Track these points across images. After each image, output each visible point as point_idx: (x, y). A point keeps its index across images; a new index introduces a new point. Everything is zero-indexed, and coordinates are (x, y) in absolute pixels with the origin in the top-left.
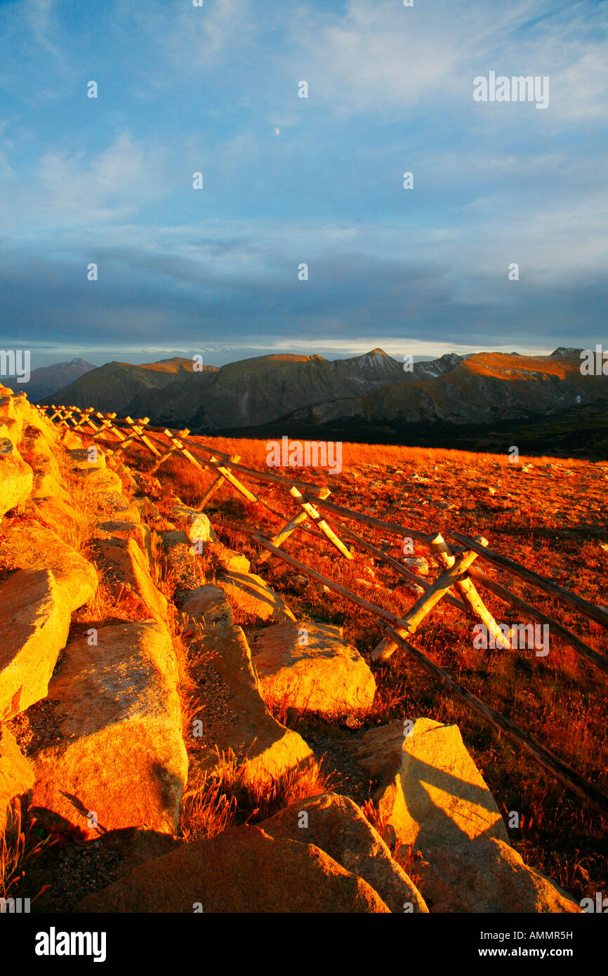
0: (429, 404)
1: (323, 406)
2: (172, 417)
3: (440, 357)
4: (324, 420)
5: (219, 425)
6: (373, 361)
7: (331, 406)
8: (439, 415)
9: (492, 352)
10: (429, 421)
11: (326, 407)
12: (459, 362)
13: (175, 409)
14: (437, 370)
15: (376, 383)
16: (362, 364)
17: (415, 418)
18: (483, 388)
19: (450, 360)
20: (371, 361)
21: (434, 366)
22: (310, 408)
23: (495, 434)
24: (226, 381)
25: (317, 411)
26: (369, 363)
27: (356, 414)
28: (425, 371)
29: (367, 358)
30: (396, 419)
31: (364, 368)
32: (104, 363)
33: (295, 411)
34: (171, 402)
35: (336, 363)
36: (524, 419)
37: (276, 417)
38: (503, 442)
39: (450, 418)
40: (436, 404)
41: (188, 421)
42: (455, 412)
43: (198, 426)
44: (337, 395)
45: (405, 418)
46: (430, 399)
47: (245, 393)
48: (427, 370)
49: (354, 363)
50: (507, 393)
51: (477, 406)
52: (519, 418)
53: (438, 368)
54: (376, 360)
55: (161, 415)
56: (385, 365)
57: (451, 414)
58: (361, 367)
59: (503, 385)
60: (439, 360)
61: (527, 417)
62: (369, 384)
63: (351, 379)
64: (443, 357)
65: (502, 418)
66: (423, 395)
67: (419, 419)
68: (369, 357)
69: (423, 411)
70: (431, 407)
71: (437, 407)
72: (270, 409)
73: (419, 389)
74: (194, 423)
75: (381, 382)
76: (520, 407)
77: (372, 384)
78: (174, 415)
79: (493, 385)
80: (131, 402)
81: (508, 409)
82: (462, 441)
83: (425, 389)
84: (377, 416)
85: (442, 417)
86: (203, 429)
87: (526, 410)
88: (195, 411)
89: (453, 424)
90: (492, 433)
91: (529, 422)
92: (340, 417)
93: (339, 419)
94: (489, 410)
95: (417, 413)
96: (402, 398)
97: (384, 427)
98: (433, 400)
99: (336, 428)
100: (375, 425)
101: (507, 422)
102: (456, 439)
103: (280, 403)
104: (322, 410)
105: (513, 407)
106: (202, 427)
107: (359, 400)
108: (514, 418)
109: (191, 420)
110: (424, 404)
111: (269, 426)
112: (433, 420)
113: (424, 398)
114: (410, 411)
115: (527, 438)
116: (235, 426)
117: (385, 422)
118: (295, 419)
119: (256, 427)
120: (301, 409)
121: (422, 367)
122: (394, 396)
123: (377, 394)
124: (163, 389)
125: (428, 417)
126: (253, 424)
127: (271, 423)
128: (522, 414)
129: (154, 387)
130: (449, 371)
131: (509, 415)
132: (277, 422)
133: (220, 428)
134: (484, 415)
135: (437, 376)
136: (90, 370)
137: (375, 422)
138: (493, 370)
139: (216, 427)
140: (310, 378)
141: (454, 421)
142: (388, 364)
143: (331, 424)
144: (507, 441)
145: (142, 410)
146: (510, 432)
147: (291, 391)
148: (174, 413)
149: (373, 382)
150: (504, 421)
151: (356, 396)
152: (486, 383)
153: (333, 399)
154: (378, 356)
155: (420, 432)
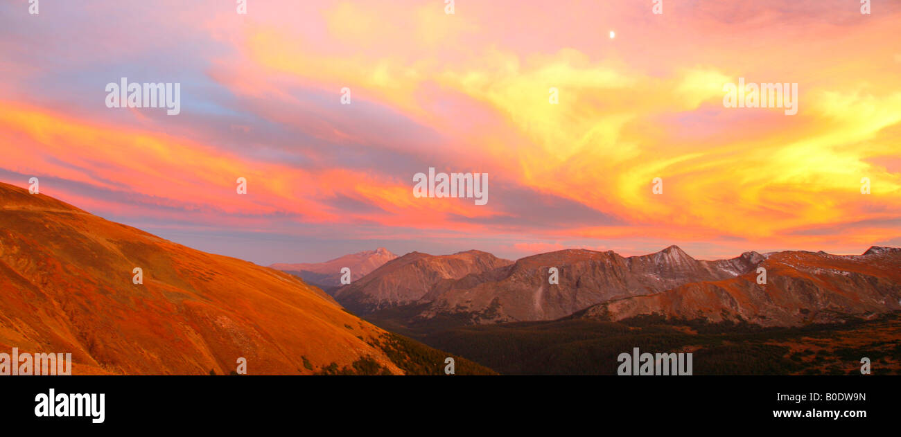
0: (731, 303)
1: (619, 303)
3: (739, 256)
4: (620, 318)
5: (513, 318)
6: (669, 258)
7: (626, 303)
8: (743, 316)
9: (797, 251)
10: (732, 323)
11: (622, 304)
12: (761, 261)
13: (470, 300)
14: (736, 268)
15: (672, 281)
16: (657, 261)
17: (715, 318)
18: (789, 289)
19: (750, 258)
20: (667, 258)
21: (733, 264)
22: (605, 304)
23: (809, 339)
24: (522, 274)
25: (612, 308)
26: (665, 260)
27: (653, 313)
28: (723, 269)
30: (696, 319)
31: (660, 264)
32: (407, 253)
33: (590, 307)
34: (467, 293)
35: (631, 259)
36: (840, 323)
37: (570, 313)
38: (821, 349)
39: (755, 320)
40: (738, 305)
41: (482, 312)
42: (760, 314)
43: (492, 318)
44: (633, 292)
45: (706, 318)
46: (732, 298)
47: (539, 286)
48: (725, 268)
50: (817, 295)
51: (786, 308)
52: (833, 322)
53: (738, 267)
54: (672, 257)
55: (457, 306)
56: (681, 262)
57: (756, 315)
58: (657, 264)
59: (812, 285)
60: (738, 258)
61: (843, 321)
62: (666, 281)
63: (646, 276)
64: (742, 255)
65: (814, 321)
66: (724, 294)
67: (721, 319)
68: (665, 254)
69: (725, 312)
70: (734, 308)
71: (740, 308)
72: (564, 304)
73: (719, 288)
74: (487, 314)
75: (678, 280)
76: (834, 310)
77: (669, 282)
78: (469, 306)
79: (801, 286)
80: (429, 290)
81: (820, 311)
82: (772, 346)
83: (726, 288)
84: (676, 314)
85: (747, 318)
86: (497, 321)
87: (842, 314)
88: (489, 302)
89: (759, 327)
90: (806, 338)
91: (847, 326)
92: (636, 315)
93: (635, 318)
94: (798, 312)
95: (718, 314)
96: (702, 297)
97: (684, 327)
98: (735, 299)
99: (632, 325)
100: (674, 325)
101: (821, 326)
102: (764, 344)
103: (574, 298)
104: (618, 306)
105: (826, 310)
106: (495, 319)
107: (656, 298)
108: (828, 322)
109: (486, 311)
110: (726, 304)
111: (563, 321)
112: (736, 321)
113: (726, 298)
114: (711, 311)
115: (847, 345)
116: (528, 320)
117: (684, 322)
118: (589, 315)
119: (548, 322)
120: (596, 305)
121: (720, 266)
122: (693, 295)
123: (674, 292)
124: (460, 280)
125: (730, 318)
126: (547, 319)
127: (565, 318)
128: (837, 317)
129: (451, 277)
130: (751, 270)
131: (822, 319)
132: (571, 317)
133: (514, 321)
134: (794, 318)
135: (737, 275)
136: (392, 258)
137: (674, 321)
138: (800, 270)
139: (510, 320)
140: (605, 274)
141: (759, 323)
142: (685, 261)
143: (626, 321)
144: (824, 349)
145: (438, 300)
146: (827, 338)
147: (586, 287)
148: (469, 304)
149: (669, 280)
150: (818, 325)
151: (652, 294)
152: (793, 283)
153: (629, 296)
154: (674, 253)
155: (723, 334)
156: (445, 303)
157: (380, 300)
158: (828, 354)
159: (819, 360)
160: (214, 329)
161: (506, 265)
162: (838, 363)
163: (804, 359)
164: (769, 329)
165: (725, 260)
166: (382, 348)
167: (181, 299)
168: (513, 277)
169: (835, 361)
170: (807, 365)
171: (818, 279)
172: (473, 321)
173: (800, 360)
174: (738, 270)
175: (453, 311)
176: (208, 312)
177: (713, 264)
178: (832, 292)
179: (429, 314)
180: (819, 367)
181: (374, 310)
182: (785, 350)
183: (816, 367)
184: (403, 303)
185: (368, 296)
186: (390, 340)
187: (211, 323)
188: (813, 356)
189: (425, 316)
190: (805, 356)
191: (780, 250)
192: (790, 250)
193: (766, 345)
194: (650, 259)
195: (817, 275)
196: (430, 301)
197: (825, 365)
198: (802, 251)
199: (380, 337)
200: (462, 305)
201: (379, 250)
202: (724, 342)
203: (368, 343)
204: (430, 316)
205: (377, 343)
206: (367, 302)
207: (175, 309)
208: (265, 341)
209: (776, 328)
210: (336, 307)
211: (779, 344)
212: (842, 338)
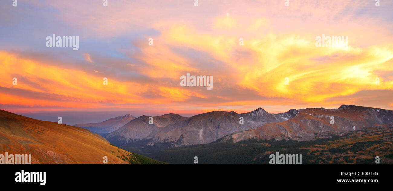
0: (285, 132)
1: (237, 134)
2: (169, 140)
3: (288, 111)
4: (238, 141)
5: (190, 143)
6: (258, 113)
7: (240, 134)
9: (312, 108)
11: (238, 135)
12: (297, 113)
13: (170, 136)
16: (253, 115)
17: (279, 139)
18: (309, 124)
19: (293, 112)
20: (257, 113)
21: (286, 115)
22: (231, 135)
23: (318, 145)
24: (193, 124)
25: (234, 137)
26: (257, 114)
27: (252, 138)
28: (281, 117)
29: (255, 112)
30: (271, 140)
31: (254, 116)
32: (140, 116)
33: (224, 137)
34: (169, 133)
36: (330, 138)
37: (215, 140)
38: (322, 149)
39: (295, 139)
40: (288, 132)
41: (176, 141)
42: (297, 136)
43: (181, 144)
44: (243, 129)
45: (275, 139)
46: (286, 130)
47: (201, 128)
48: (282, 117)
50: (321, 126)
51: (307, 133)
52: (327, 137)
53: (288, 116)
54: (260, 113)
55: (164, 139)
56: (264, 115)
57: (296, 136)
59: (319, 123)
61: (331, 137)
62: (257, 123)
63: (248, 121)
64: (289, 111)
65: (319, 138)
66: (282, 128)
67: (281, 139)
68: (256, 111)
69: (282, 136)
70: (286, 134)
71: (289, 134)
72: (212, 136)
73: (280, 126)
74: (178, 142)
75: (262, 123)
76: (328, 132)
77: (259, 124)
78: (170, 139)
79: (314, 123)
80: (151, 133)
81: (322, 133)
82: (302, 149)
83: (283, 125)
84: (262, 138)
85: (292, 138)
86: (183, 145)
87: (330, 134)
88: (179, 137)
89: (297, 141)
90: (316, 145)
91: (332, 139)
92: (244, 139)
93: (244, 140)
94: (313, 134)
95: (280, 137)
96: (272, 130)
97: (265, 143)
98: (287, 130)
99: (243, 144)
100: (261, 142)
101: (322, 140)
102: (299, 148)
103: (217, 133)
104: (236, 136)
105: (324, 132)
106: (182, 144)
107: (253, 131)
108: (325, 137)
109: (177, 141)
110: (283, 132)
111: (212, 144)
112: (287, 139)
113: (283, 130)
114: (277, 136)
115: (333, 147)
116: (197, 144)
117: (265, 141)
118: (224, 140)
119: (206, 144)
120: (227, 136)
121: (280, 116)
122: (269, 129)
123: (261, 128)
124: (165, 127)
125: (285, 138)
126: (205, 143)
127: (213, 142)
128: (329, 136)
129: (161, 126)
130: (293, 117)
131: (323, 137)
132: (216, 142)
133: (190, 145)
134: (311, 137)
135: (287, 119)
136: (133, 119)
137: (261, 141)
138: (314, 116)
139: (189, 144)
140: (230, 121)
141: (297, 140)
143: (241, 142)
144: (324, 149)
145: (156, 137)
146: (325, 144)
147: (222, 128)
148: (170, 138)
150: (321, 139)
151: (252, 129)
152: (311, 122)
153: (241, 131)
154: (261, 111)
155: (282, 145)
156: (159, 138)
157: (128, 138)
158: (325, 151)
159: (322, 154)
160: (45, 157)
161: (186, 119)
162: (329, 155)
163: (316, 154)
164: (301, 142)
165: (282, 113)
166: (129, 161)
167: (27, 144)
168: (189, 125)
169: (328, 154)
170: (317, 156)
171: (321, 120)
172: (171, 146)
173: (314, 155)
174: (288, 117)
175: (163, 142)
176: (42, 149)
177: (278, 115)
178: (327, 125)
179: (151, 144)
180: (322, 157)
181: (125, 143)
182: (308, 151)
183: (321, 157)
184: (139, 139)
185: (123, 137)
186: (133, 157)
187: (43, 155)
188: (319, 153)
189: (149, 145)
190: (316, 153)
191: (305, 108)
192: (309, 108)
193: (300, 149)
194: (250, 114)
195: (320, 118)
196: (151, 138)
197: (324, 156)
198: (314, 108)
199: (128, 156)
200: (167, 139)
201: (127, 115)
202: (283, 149)
203: (122, 159)
204: (152, 145)
205: (126, 158)
206: (122, 140)
207: (25, 149)
208: (71, 161)
209: (304, 142)
210: (106, 143)
211: (306, 148)
212: (330, 144)
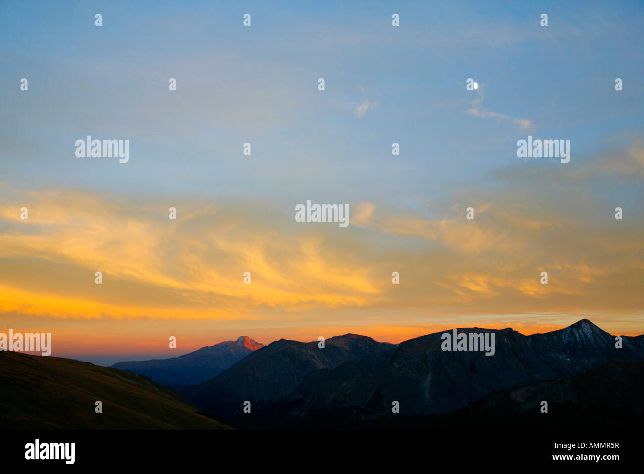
1: (523, 390)
2: (345, 402)
4: (524, 407)
6: (579, 335)
7: (532, 390)
11: (527, 391)
13: (348, 392)
15: (585, 361)
16: (565, 338)
20: (577, 335)
22: (507, 392)
24: (406, 359)
25: (516, 396)
26: (575, 337)
29: (571, 330)
31: (568, 342)
32: (273, 341)
33: (488, 396)
35: (533, 337)
37: (465, 403)
41: (363, 406)
44: (537, 376)
47: (427, 374)
49: (555, 338)
54: (583, 333)
55: (334, 400)
56: (594, 338)
58: (565, 342)
62: (578, 363)
63: (553, 356)
72: (456, 394)
74: (369, 409)
75: (592, 360)
77: (582, 363)
78: (348, 400)
80: (300, 384)
86: (380, 417)
88: (371, 394)
103: (470, 385)
104: (522, 394)
106: (378, 414)
107: (568, 383)
109: (367, 405)
111: (457, 415)
118: (489, 405)
120: (496, 393)
123: (589, 375)
124: (335, 370)
126: (440, 412)
127: (459, 411)
129: (325, 367)
132: (467, 408)
136: (256, 348)
142: (600, 337)
145: (312, 394)
147: (483, 372)
148: (348, 397)
149: (582, 361)
151: (563, 378)
153: (533, 381)
154: (586, 330)
156: (320, 397)
161: (388, 349)
168: (396, 364)
172: (352, 417)
175: (330, 407)
177: (635, 340)
179: (302, 412)
184: (271, 400)
189: (297, 414)
194: (557, 336)
196: (302, 396)
200: (340, 400)
201: (241, 340)
204: (303, 415)
